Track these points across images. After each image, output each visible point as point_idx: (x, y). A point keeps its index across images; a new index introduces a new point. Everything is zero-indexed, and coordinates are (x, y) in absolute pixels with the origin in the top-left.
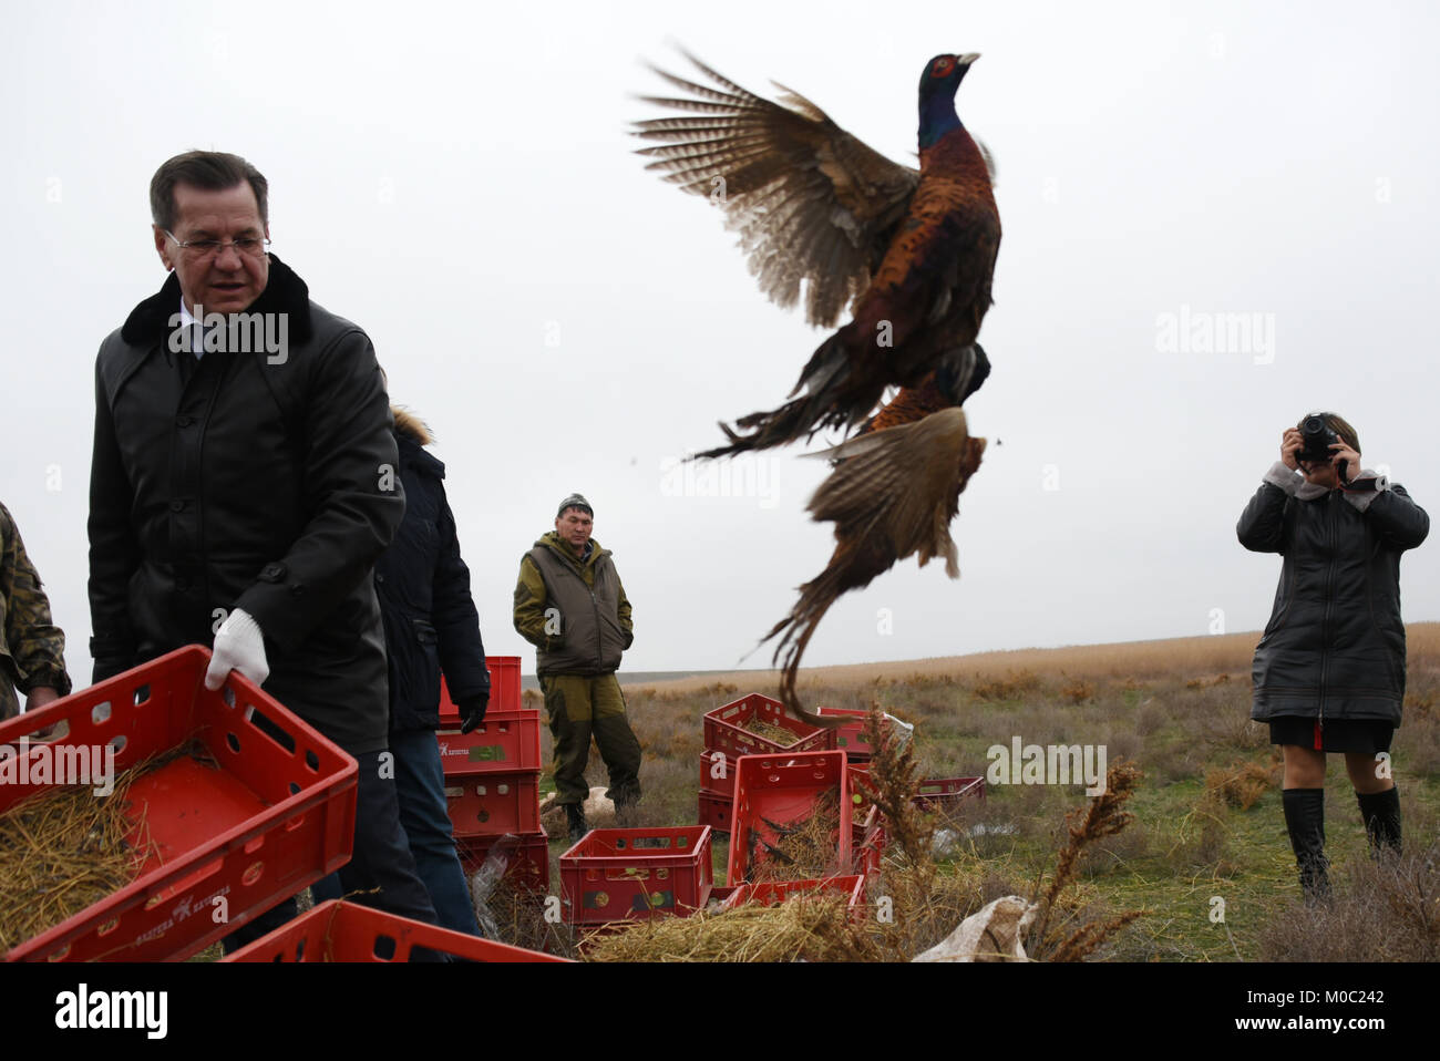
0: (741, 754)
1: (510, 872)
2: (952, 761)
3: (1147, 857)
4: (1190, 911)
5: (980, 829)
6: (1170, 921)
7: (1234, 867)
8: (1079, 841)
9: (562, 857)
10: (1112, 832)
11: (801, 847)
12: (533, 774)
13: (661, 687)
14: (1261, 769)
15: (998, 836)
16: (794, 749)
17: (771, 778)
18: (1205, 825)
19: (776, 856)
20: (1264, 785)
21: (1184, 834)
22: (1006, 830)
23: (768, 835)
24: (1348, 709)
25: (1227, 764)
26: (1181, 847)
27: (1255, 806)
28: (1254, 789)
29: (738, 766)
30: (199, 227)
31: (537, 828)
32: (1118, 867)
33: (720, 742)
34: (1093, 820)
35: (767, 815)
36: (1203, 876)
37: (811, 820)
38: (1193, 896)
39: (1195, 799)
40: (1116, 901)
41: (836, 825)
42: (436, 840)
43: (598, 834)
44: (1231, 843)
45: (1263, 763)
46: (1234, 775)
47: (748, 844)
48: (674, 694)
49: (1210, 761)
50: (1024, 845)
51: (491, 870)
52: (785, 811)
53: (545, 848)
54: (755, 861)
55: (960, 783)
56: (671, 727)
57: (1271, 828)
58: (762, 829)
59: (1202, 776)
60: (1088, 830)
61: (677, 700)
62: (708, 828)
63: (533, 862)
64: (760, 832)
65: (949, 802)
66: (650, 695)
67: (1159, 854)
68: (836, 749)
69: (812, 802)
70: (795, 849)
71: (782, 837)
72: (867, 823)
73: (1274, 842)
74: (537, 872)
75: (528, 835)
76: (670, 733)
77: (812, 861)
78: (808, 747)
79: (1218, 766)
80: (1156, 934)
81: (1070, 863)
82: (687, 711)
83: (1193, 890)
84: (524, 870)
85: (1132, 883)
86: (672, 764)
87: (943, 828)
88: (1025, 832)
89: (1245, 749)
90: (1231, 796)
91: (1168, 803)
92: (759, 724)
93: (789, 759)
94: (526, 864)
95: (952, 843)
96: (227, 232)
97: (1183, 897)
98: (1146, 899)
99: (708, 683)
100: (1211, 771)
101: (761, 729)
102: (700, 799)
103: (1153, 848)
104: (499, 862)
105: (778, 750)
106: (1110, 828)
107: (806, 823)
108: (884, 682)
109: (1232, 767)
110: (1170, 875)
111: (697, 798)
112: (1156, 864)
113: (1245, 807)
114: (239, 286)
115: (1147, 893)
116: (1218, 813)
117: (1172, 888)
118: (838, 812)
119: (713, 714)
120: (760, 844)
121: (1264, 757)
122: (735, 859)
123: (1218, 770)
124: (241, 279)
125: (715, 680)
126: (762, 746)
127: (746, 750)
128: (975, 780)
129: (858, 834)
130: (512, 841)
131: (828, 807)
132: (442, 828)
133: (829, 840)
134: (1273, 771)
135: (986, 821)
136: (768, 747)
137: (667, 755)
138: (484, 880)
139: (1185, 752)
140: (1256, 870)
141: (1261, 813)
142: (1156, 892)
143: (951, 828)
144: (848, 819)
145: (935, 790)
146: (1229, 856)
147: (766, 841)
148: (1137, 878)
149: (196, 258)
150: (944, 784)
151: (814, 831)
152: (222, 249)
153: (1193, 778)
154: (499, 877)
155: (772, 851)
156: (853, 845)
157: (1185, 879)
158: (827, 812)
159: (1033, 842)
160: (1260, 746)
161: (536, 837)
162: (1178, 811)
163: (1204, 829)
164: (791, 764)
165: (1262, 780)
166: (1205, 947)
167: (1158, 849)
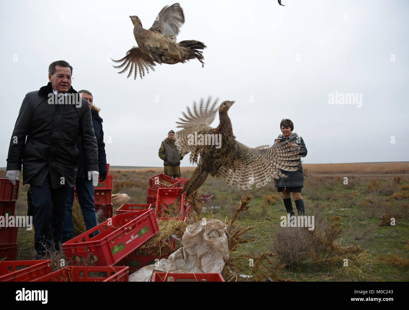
0: (158, 188)
1: (104, 213)
2: (206, 191)
3: (250, 215)
4: (259, 228)
5: (212, 207)
6: (255, 230)
7: (269, 218)
8: (239, 211)
9: (117, 210)
10: (246, 209)
11: (172, 210)
12: (110, 190)
13: (137, 170)
14: (275, 196)
15: (217, 209)
16: (170, 187)
17: (166, 194)
18: (263, 208)
19: (166, 212)
20: (276, 200)
21: (259, 210)
22: (218, 208)
23: (164, 207)
24: (291, 185)
25: (268, 194)
26: (257, 213)
27: (274, 204)
28: (274, 200)
29: (158, 191)
30: (60, 73)
31: (111, 203)
32: (243, 217)
33: (153, 185)
34: (242, 207)
35: (164, 202)
36: (262, 220)
37: (174, 204)
38: (260, 224)
39: (261, 202)
40: (243, 225)
41: (180, 205)
42: (91, 206)
43: (125, 205)
44: (268, 213)
45: (276, 195)
46: (270, 197)
47: (159, 209)
48: (140, 172)
49: (264, 193)
50: (222, 211)
51: (99, 213)
52: (168, 201)
53: (112, 208)
54: (161, 213)
55: (208, 196)
56: (140, 180)
57: (277, 209)
58: (163, 205)
59: (262, 197)
60: (240, 209)
61: (141, 173)
62: (151, 205)
63: (109, 211)
64: (162, 206)
65: (205, 201)
66: (134, 172)
67: (253, 214)
68: (180, 187)
69: (175, 200)
70: (170, 210)
71: (168, 207)
72: (187, 205)
73: (278, 213)
74: (110, 214)
75: (108, 205)
76: (139, 181)
77: (174, 213)
78: (173, 187)
79: (266, 195)
80: (251, 232)
81: (236, 216)
82: (143, 176)
83: (260, 223)
84: (107, 213)
85: (246, 221)
86: (140, 189)
87: (204, 207)
88: (222, 208)
89: (272, 191)
90: (269, 202)
91: (255, 203)
92: (162, 181)
93: (169, 189)
94: (107, 211)
95: (206, 210)
96: (66, 75)
97: (258, 224)
98: (249, 225)
99: (148, 170)
100: (264, 196)
101: (163, 182)
102: (147, 198)
103: (251, 213)
104: (101, 211)
105: (167, 187)
106: (245, 208)
107: (173, 204)
108: (190, 172)
109: (269, 195)
110: (255, 219)
111: (146, 197)
112: (252, 217)
113: (272, 204)
114: (66, 86)
115: (250, 223)
116: (266, 205)
117: (255, 222)
118: (181, 202)
119: (151, 178)
120: (162, 209)
121: (276, 193)
122: (157, 212)
123: (266, 196)
124: (67, 84)
125: (150, 169)
126: (163, 186)
127: (159, 187)
128: (211, 196)
129: (185, 207)
130: (104, 206)
131: (178, 201)
132: (92, 203)
133: (178, 208)
134: (278, 196)
135: (214, 205)
136: (164, 186)
137: (139, 187)
138: (97, 215)
139: (259, 191)
140: (274, 219)
141: (275, 206)
142: (251, 223)
143: (206, 207)
144: (183, 204)
145: (202, 198)
146: (268, 216)
147: (164, 208)
148: (248, 220)
149: (58, 80)
150: (204, 197)
151: (175, 206)
152: (65, 78)
153: (260, 197)
154: (101, 214)
155: (165, 211)
156: (184, 210)
157: (258, 220)
158: (178, 202)
159: (224, 211)
160: (275, 191)
161: (110, 205)
162: (257, 205)
163: (263, 209)
164: (170, 190)
165: (275, 198)
166: (262, 236)
167: (252, 213)
